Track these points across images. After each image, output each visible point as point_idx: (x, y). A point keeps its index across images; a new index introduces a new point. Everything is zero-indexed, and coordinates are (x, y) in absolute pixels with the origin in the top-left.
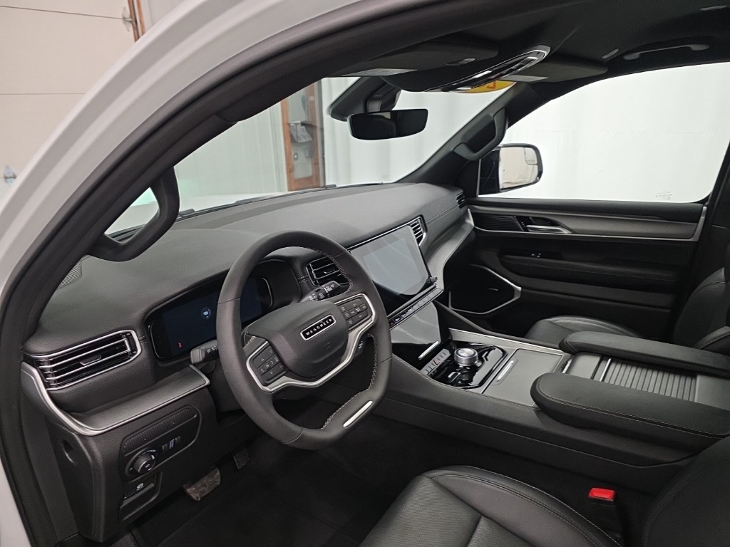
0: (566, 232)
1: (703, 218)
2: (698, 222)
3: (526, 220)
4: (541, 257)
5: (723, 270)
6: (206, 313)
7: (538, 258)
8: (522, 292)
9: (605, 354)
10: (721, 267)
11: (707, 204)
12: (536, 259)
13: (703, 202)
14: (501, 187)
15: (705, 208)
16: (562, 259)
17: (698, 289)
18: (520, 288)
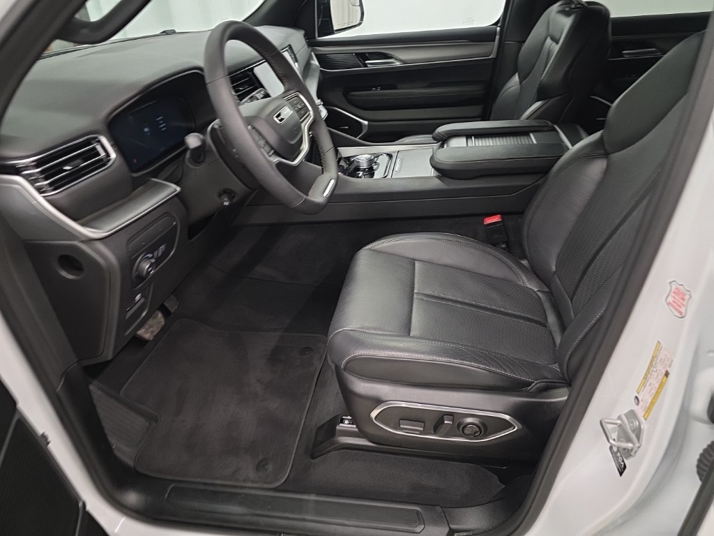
0: (398, 64)
1: (497, 37)
2: (494, 41)
3: (363, 57)
4: (381, 89)
5: (517, 74)
6: (146, 130)
7: (379, 91)
8: (369, 124)
9: (468, 135)
10: (515, 74)
11: (499, 25)
12: (377, 92)
13: (496, 24)
14: (335, 28)
15: (498, 29)
16: (396, 88)
17: (501, 93)
18: (366, 123)
